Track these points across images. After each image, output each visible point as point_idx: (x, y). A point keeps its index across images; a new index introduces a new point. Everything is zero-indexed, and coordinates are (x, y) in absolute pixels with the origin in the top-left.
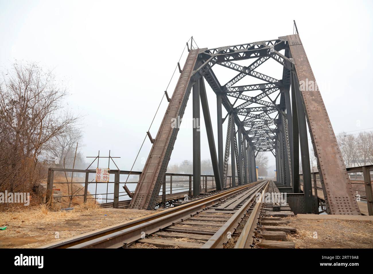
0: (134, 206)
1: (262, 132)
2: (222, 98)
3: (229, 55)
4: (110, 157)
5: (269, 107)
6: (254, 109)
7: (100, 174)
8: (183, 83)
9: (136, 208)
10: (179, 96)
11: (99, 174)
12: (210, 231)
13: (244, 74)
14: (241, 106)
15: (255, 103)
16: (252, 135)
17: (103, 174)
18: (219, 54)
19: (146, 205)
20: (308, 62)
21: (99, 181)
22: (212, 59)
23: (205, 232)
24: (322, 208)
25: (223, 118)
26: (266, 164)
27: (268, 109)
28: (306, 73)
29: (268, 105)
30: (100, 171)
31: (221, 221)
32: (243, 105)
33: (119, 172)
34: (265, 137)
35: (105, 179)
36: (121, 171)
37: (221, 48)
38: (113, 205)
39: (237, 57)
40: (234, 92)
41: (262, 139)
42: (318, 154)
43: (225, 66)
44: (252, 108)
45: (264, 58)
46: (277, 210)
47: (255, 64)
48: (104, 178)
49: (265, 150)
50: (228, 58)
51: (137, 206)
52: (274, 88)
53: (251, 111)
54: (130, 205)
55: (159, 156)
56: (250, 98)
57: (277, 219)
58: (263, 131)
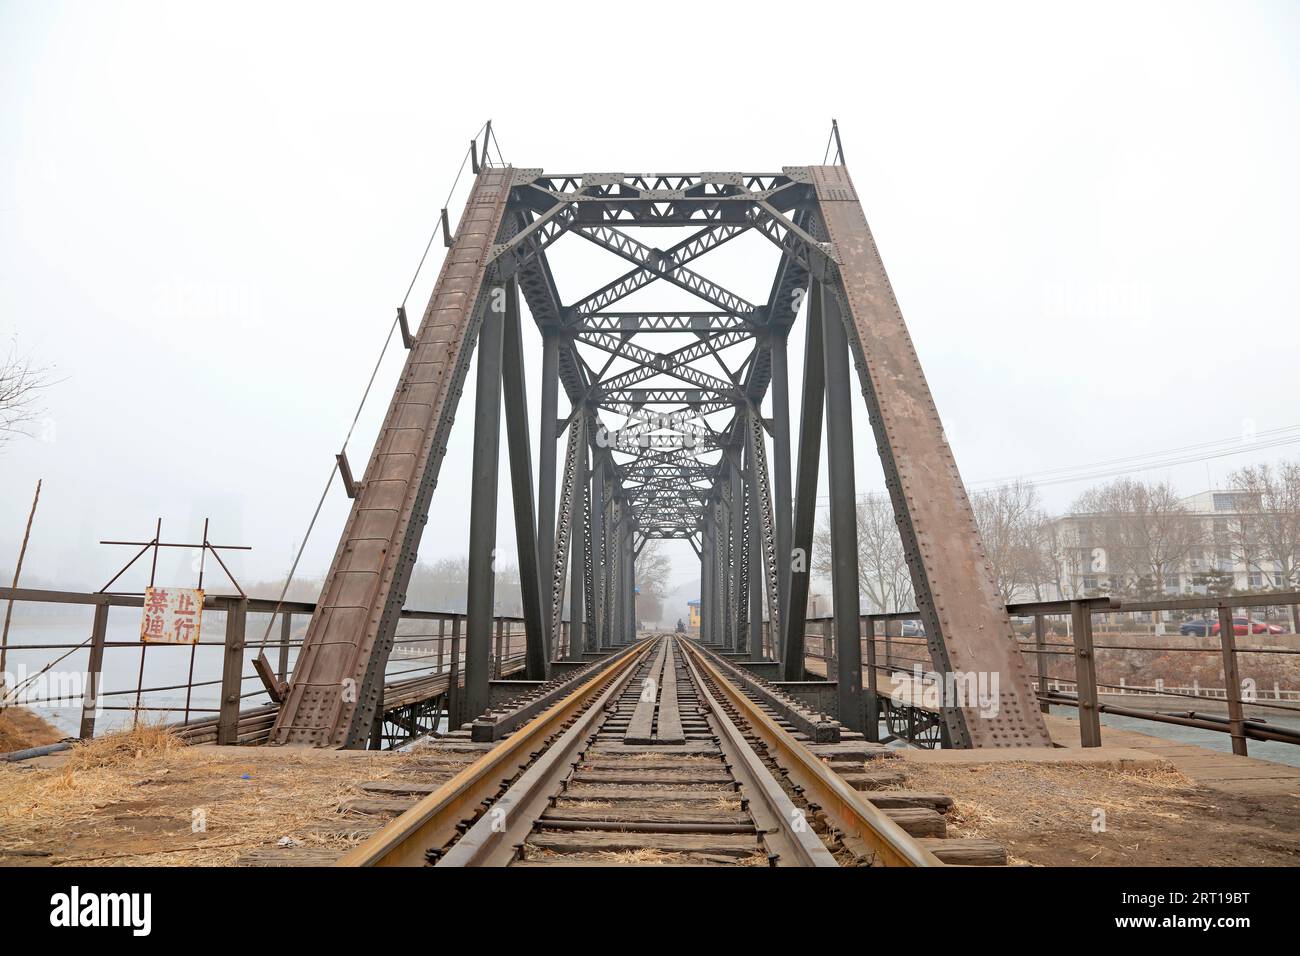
0: (292, 732)
1: (669, 473)
2: (561, 349)
3: (621, 206)
4: (208, 546)
5: (709, 393)
6: (657, 394)
7: (162, 611)
8: (457, 286)
9: (300, 741)
10: (446, 329)
11: (154, 613)
12: (697, 819)
13: (648, 273)
14: (617, 381)
15: (668, 374)
16: (636, 481)
17: (176, 612)
18: (586, 198)
19: (343, 730)
20: (880, 262)
21: (154, 640)
22: (562, 210)
23: (682, 822)
24: (891, 728)
25: (559, 417)
26: (661, 582)
27: (705, 398)
28: (876, 297)
29: (708, 385)
30: (163, 599)
31: (689, 783)
32: (624, 378)
33: (245, 602)
34: (676, 490)
35: (183, 631)
36: (251, 600)
37: (590, 175)
38: (217, 733)
39: (644, 216)
40: (604, 332)
41: (666, 495)
42: (924, 558)
43: (593, 238)
44: (652, 391)
45: (725, 227)
46: (831, 738)
47: (692, 246)
48: (178, 629)
49: (668, 536)
50: (614, 213)
51: (303, 733)
52: (736, 329)
53: (649, 399)
54: (279, 730)
55: (382, 545)
56: (652, 357)
57: (855, 767)
58: (673, 470)
